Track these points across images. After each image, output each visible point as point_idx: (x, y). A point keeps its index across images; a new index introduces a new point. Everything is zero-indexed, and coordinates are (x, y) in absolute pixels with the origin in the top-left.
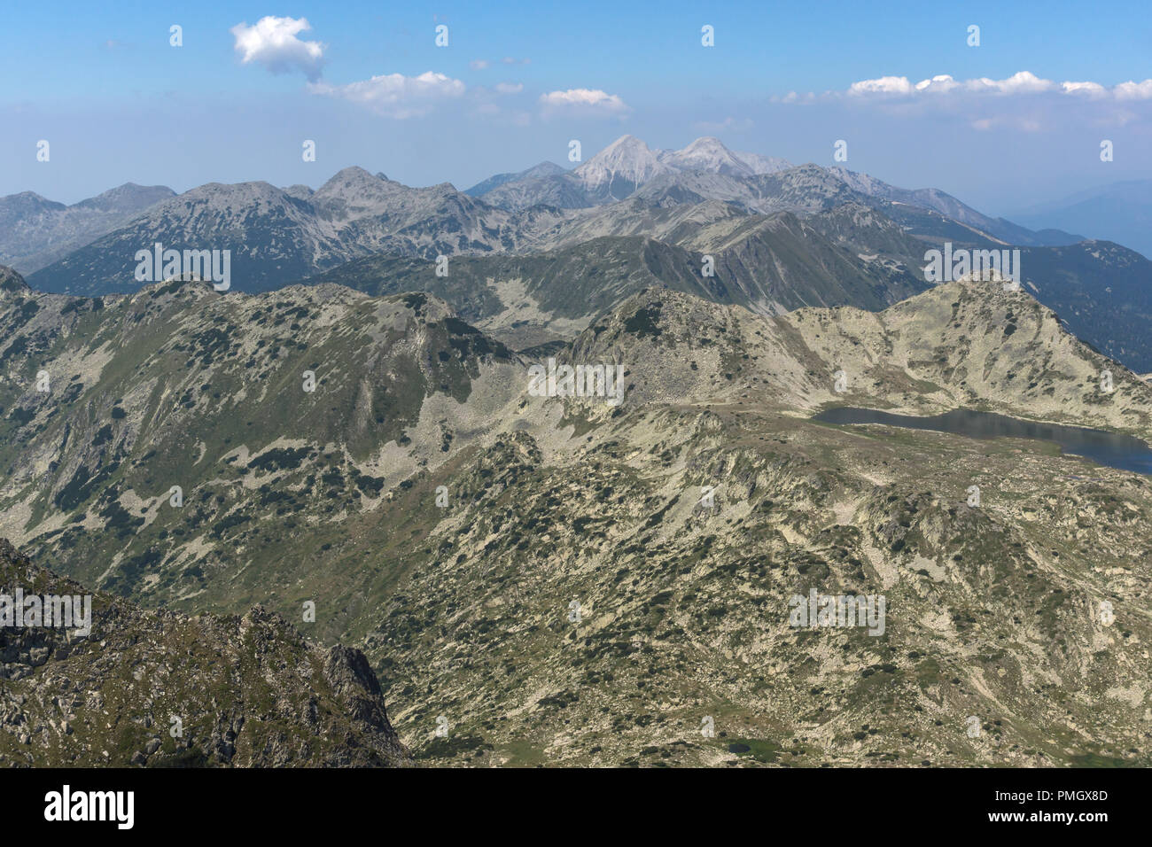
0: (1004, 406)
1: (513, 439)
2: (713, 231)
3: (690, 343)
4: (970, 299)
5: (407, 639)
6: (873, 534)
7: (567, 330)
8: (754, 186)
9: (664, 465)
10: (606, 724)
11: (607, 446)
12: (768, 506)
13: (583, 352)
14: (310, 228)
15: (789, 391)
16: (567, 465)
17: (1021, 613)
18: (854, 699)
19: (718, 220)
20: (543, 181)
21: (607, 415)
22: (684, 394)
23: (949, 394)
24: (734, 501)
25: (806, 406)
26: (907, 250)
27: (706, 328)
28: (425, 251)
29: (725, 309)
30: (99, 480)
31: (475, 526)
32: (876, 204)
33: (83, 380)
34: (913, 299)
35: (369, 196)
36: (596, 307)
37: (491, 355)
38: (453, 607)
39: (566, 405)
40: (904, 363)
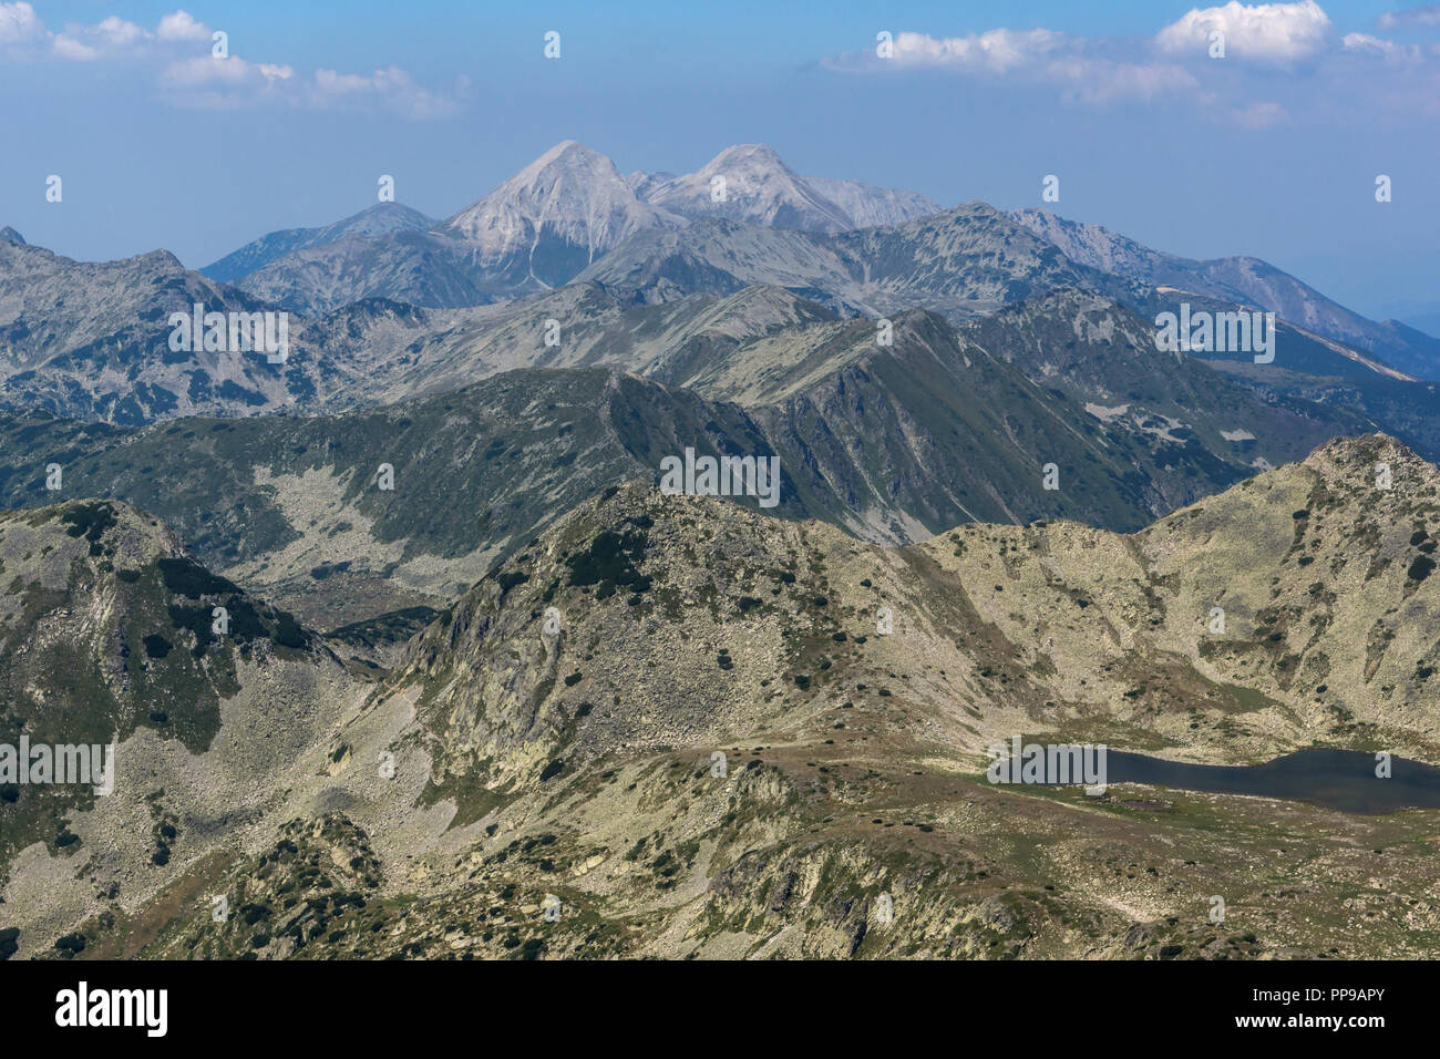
0: (1411, 738)
1: (317, 833)
2: (765, 355)
3: (715, 609)
4: (1332, 502)
7: (439, 582)
8: (854, 255)
9: (660, 886)
11: (531, 845)
13: (473, 631)
15: (936, 713)
16: (441, 890)
19: (774, 330)
20: (381, 246)
21: (530, 775)
22: (703, 724)
23: (1291, 715)
25: (978, 748)
26: (1192, 394)
27: (749, 574)
28: (112, 405)
29: (792, 530)
32: (1124, 295)
34: (1209, 503)
36: (504, 529)
37: (263, 643)
39: (438, 751)
40: (1192, 646)
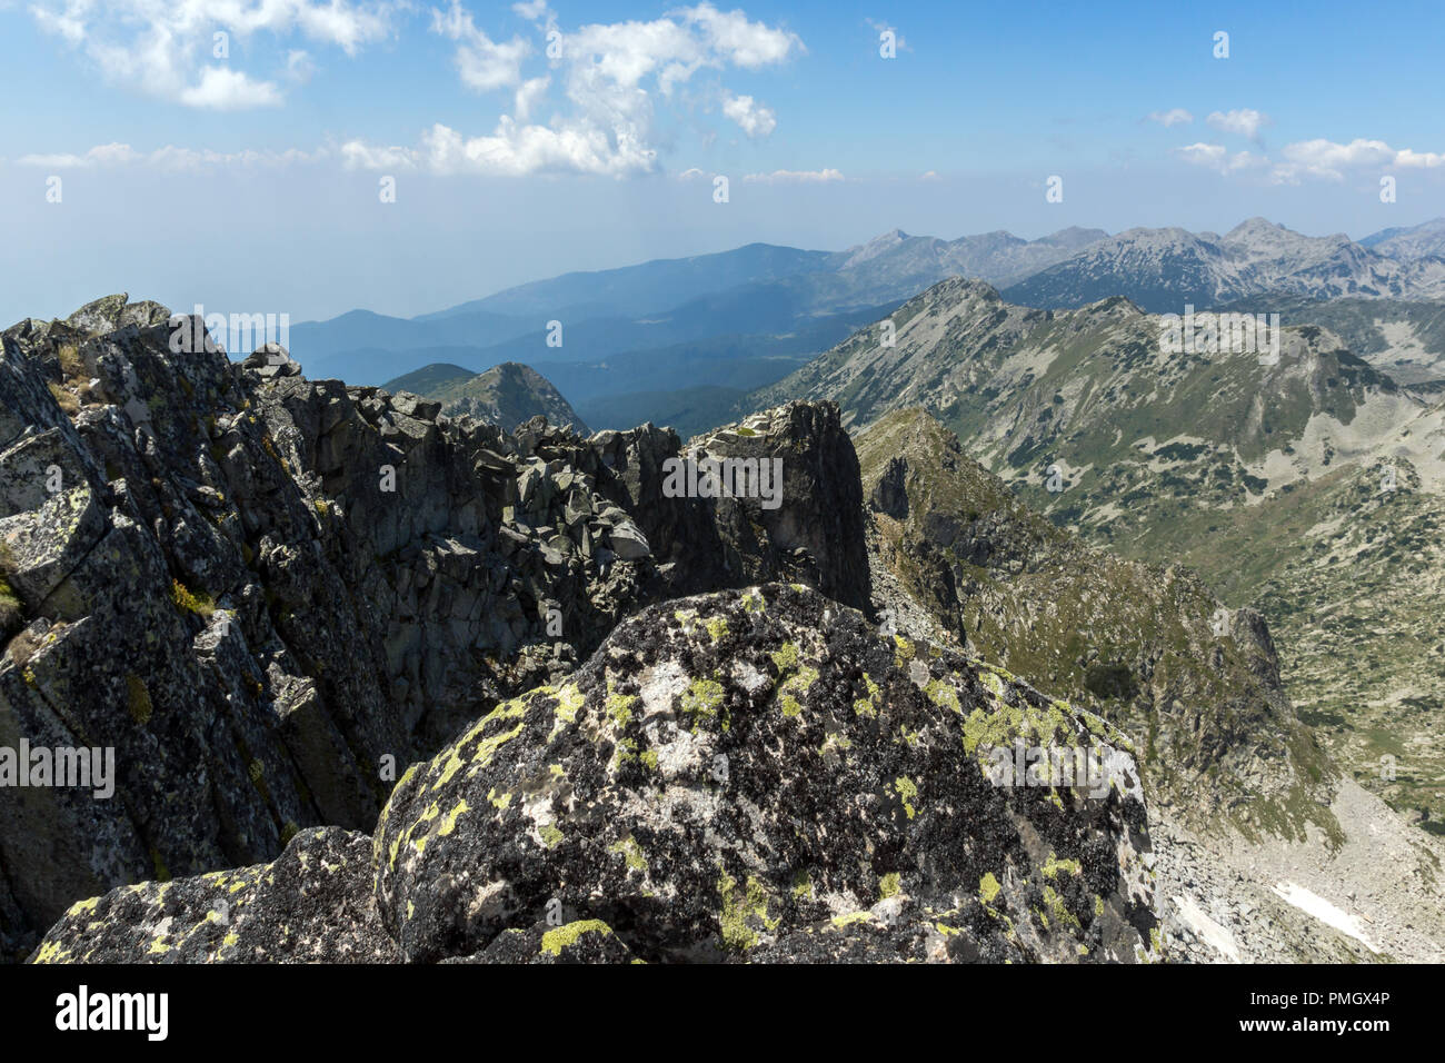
1: (1393, 463)
5: (1277, 618)
14: (1215, 267)
20: (1435, 235)
28: (1316, 291)
30: (1040, 448)
33: (1034, 372)
35: (1269, 243)
37: (1377, 386)
38: (1322, 600)
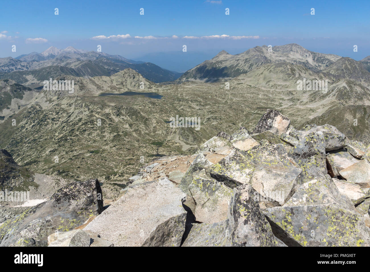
0: (134, 90)
2: (74, 64)
4: (126, 73)
5: (16, 145)
6: (113, 114)
8: (82, 55)
9: (70, 107)
10: (64, 153)
11: (57, 105)
12: (92, 111)
15: (94, 91)
16: (48, 109)
17: (140, 123)
18: (113, 141)
19: (75, 62)
20: (34, 56)
21: (56, 99)
23: (124, 89)
24: (85, 111)
25: (97, 94)
29: (79, 78)
31: (29, 122)
32: (107, 58)
34: (116, 74)
37: (27, 90)
39: (46, 98)
40: (115, 85)
